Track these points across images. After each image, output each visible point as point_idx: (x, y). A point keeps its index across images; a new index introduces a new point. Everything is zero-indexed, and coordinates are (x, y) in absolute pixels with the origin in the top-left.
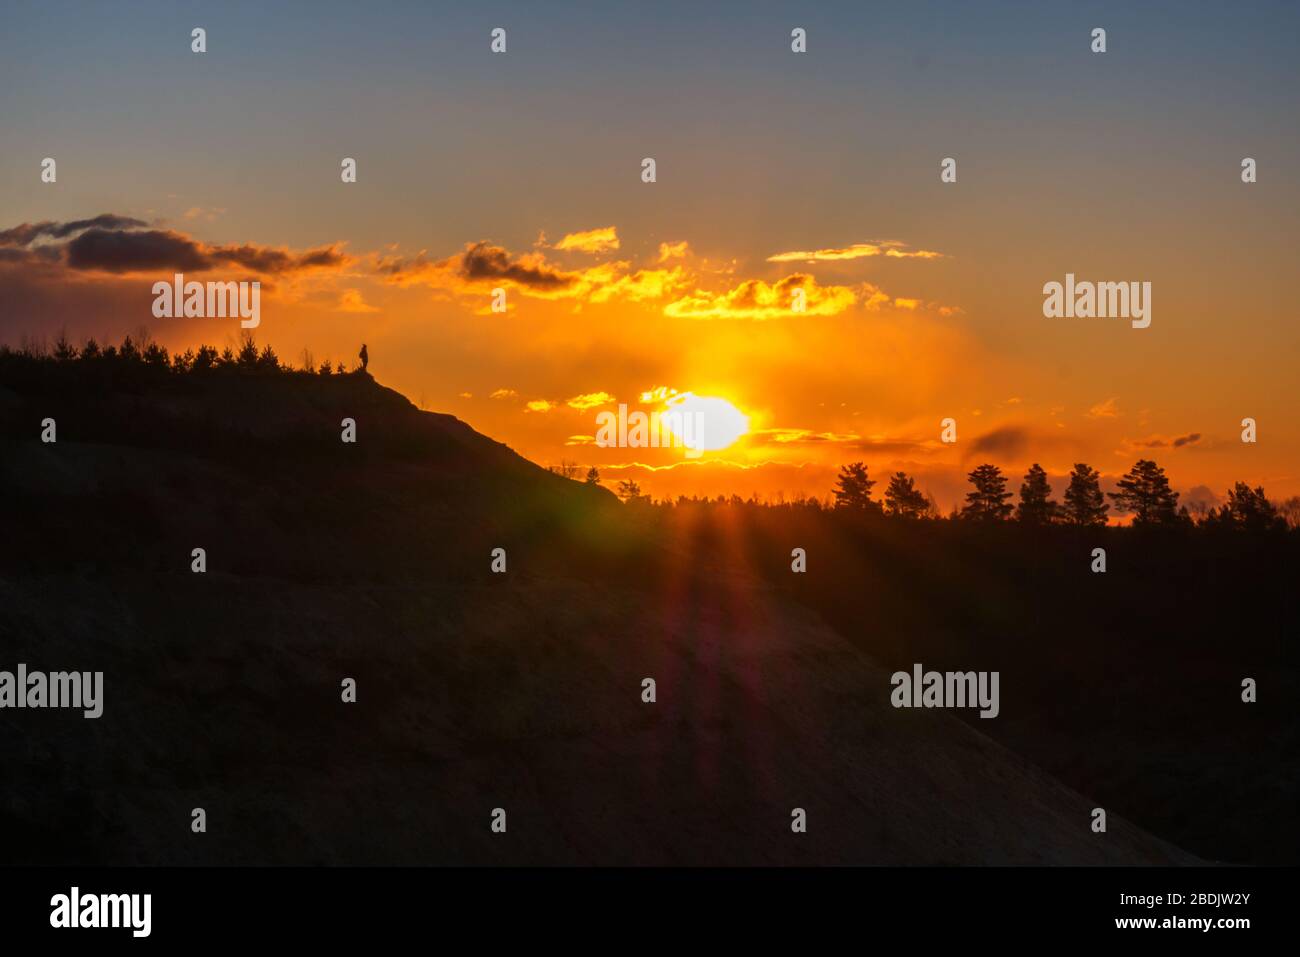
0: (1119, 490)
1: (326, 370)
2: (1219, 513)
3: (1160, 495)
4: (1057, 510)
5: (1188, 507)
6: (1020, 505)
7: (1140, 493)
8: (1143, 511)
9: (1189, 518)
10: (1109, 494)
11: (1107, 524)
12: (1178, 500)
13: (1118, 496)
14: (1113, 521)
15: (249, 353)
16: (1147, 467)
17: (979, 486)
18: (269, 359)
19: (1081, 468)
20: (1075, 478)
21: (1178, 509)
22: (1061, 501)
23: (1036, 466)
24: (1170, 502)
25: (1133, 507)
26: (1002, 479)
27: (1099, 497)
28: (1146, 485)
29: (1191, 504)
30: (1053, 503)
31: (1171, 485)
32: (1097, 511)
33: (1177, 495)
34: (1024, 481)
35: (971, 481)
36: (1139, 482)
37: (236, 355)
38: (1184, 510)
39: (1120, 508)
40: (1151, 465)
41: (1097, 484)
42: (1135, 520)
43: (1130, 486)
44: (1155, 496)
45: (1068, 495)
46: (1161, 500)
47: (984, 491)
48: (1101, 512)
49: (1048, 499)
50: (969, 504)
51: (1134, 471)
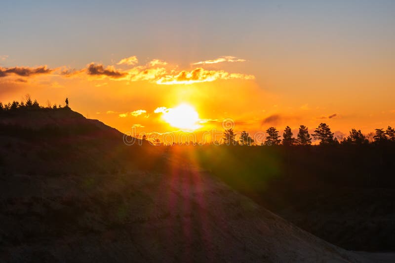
0: (315, 133)
1: (55, 107)
2: (347, 139)
3: (328, 134)
4: (295, 141)
5: (337, 137)
6: (283, 140)
7: (321, 134)
8: (323, 139)
9: (337, 141)
10: (312, 135)
11: (311, 144)
12: (334, 135)
13: (314, 135)
14: (313, 144)
15: (29, 103)
16: (323, 125)
17: (270, 134)
18: (36, 105)
19: (302, 127)
20: (300, 130)
21: (334, 138)
22: (296, 138)
23: (288, 127)
24: (331, 137)
25: (319, 138)
26: (277, 132)
27: (308, 136)
28: (323, 131)
29: (338, 136)
30: (294, 138)
31: (331, 131)
32: (308, 140)
33: (333, 134)
34: (284, 132)
35: (267, 132)
36: (321, 130)
37: (25, 104)
38: (336, 139)
39: (315, 139)
40: (325, 125)
41: (307, 132)
42: (320, 143)
43: (318, 132)
44: (327, 134)
45: (298, 136)
46: (328, 136)
47: (271, 136)
48: (309, 140)
49: (292, 137)
50: (267, 140)
51: (319, 127)
